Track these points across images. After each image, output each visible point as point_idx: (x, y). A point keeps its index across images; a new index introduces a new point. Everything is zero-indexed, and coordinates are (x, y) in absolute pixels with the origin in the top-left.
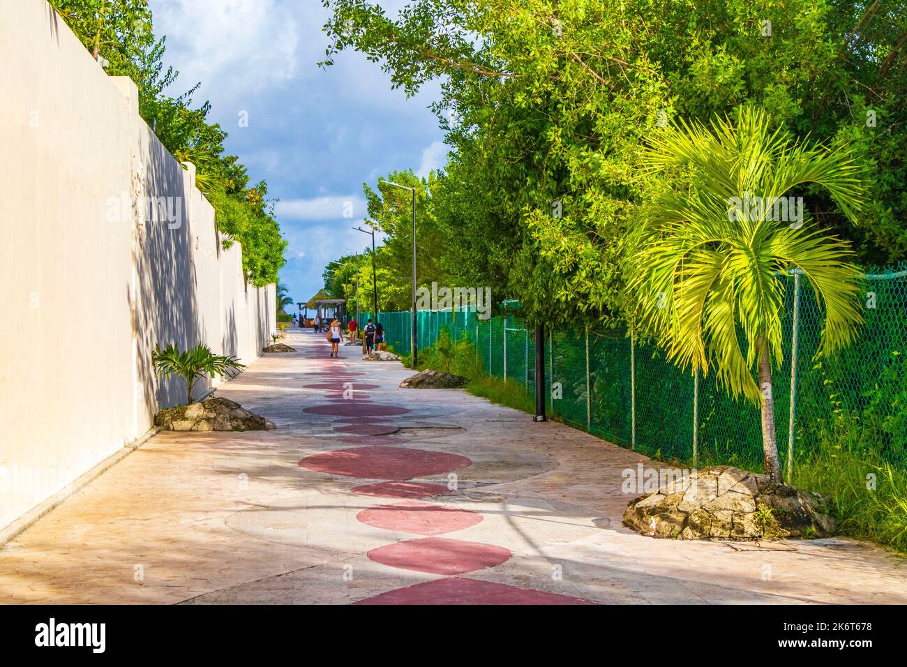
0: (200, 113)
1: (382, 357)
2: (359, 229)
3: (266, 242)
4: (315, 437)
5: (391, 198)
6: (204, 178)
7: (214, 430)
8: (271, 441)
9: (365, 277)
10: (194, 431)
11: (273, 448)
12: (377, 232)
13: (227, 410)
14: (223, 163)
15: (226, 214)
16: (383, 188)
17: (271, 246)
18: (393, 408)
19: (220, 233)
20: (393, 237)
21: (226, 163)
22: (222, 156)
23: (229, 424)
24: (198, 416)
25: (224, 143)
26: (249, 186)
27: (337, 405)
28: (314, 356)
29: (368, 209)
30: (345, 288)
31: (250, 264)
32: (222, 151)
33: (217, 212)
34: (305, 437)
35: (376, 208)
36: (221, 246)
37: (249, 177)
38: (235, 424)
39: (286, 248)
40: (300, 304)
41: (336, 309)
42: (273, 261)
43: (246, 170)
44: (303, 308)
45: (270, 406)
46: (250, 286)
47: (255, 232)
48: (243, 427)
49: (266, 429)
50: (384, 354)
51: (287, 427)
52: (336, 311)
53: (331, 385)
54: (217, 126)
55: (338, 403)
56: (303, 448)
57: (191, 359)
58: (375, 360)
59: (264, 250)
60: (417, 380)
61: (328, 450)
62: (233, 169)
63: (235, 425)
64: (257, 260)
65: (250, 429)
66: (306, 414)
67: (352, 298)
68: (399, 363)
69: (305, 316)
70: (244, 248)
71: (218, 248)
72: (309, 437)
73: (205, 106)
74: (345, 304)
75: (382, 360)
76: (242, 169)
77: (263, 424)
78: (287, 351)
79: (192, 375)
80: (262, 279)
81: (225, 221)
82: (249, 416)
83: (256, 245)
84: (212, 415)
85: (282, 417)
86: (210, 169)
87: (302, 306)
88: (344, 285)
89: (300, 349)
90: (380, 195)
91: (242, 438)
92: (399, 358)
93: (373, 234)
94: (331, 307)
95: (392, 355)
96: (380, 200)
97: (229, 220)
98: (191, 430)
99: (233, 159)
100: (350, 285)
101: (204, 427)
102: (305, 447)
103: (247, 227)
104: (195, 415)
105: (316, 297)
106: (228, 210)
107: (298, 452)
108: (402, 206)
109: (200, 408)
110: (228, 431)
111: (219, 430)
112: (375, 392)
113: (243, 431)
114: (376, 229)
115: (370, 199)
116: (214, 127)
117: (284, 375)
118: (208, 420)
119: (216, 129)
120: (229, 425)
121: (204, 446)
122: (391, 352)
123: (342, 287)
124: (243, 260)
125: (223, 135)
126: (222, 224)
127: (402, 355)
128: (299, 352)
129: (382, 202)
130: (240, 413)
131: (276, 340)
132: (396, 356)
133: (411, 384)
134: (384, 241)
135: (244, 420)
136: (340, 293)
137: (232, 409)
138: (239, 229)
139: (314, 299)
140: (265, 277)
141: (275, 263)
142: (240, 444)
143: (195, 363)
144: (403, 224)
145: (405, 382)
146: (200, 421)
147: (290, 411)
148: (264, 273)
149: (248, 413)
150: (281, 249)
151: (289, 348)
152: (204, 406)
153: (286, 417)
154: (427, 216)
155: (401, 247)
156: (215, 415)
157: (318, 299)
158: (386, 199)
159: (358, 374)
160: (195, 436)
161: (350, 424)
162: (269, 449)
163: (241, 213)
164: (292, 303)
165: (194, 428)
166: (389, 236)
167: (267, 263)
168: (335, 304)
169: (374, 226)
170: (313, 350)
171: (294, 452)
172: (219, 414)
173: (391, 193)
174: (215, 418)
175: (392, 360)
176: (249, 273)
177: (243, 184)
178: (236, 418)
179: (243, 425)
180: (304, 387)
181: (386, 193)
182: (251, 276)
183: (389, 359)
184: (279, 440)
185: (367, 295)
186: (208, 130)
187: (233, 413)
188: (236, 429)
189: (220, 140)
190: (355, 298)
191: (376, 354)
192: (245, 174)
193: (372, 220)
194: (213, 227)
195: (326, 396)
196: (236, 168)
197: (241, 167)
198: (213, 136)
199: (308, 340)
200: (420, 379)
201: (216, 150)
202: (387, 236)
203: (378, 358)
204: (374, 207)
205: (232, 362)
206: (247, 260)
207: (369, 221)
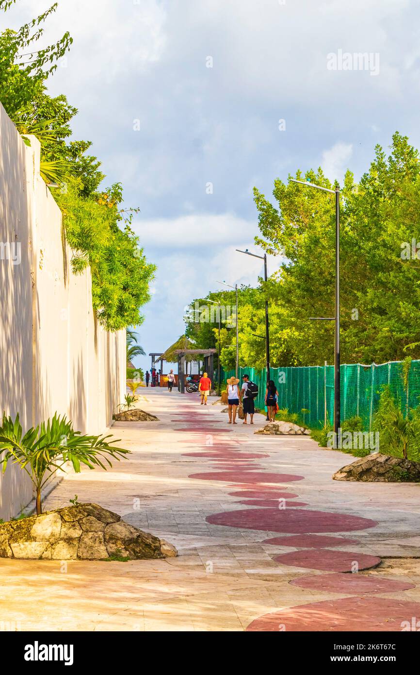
0: (56, 50)
1: (281, 429)
2: (247, 252)
3: (125, 266)
4: (248, 575)
5: (292, 209)
6: (49, 166)
7: (79, 558)
8: (178, 582)
9: (244, 320)
10: (47, 559)
11: (187, 599)
12: (272, 255)
13: (98, 525)
14: (70, 151)
15: (79, 220)
16: (280, 194)
17: (132, 271)
18: (345, 517)
19: (68, 247)
20: (296, 262)
21: (74, 151)
22: (68, 142)
23: (103, 548)
24: (53, 535)
25: (72, 123)
26: (101, 188)
27: (256, 510)
28: (185, 427)
29: (260, 225)
30: (217, 334)
31: (103, 297)
32: (68, 134)
33: (65, 218)
34: (233, 575)
35: (271, 223)
36: (70, 267)
37: (102, 174)
38: (112, 547)
39: (154, 274)
40: (153, 355)
41: (201, 363)
42: (134, 292)
43: (99, 164)
44: (158, 361)
45: (153, 510)
46: (101, 329)
47: (111, 251)
48: (125, 554)
49: (162, 556)
50: (285, 426)
51: (194, 553)
52: (201, 365)
53: (230, 474)
54: (63, 98)
55: (255, 507)
56: (236, 598)
57: (41, 439)
58: (272, 434)
59: (122, 277)
60: (360, 470)
61: (283, 604)
62: (81, 163)
63: (113, 550)
64: (113, 291)
65: (138, 558)
66: (213, 526)
67: (227, 348)
68: (308, 439)
69: (161, 371)
70: (95, 275)
71: (65, 270)
72: (239, 575)
73: (62, 41)
74: (216, 356)
75: (282, 434)
76: (93, 164)
77: (158, 548)
78: (146, 420)
79: (42, 466)
80: (119, 318)
81: (78, 230)
82: (135, 535)
83: (111, 271)
84: (76, 533)
85: (179, 532)
86: (53, 156)
87: (157, 358)
88: (215, 330)
89: (163, 417)
90: (276, 204)
91: (127, 574)
92: (306, 432)
93: (265, 259)
94: (195, 360)
95: (296, 428)
96: (276, 211)
97: (83, 229)
98: (41, 558)
99: (83, 146)
100: (223, 330)
101: (63, 551)
102: (242, 598)
103: (109, 240)
104: (48, 533)
105: (175, 346)
106: (81, 214)
107: (234, 609)
108: (307, 220)
109: (56, 522)
110: (101, 560)
111: (87, 559)
112: (300, 486)
113: (125, 560)
114: (271, 251)
115: (263, 210)
116: (58, 99)
117: (154, 456)
118: (69, 540)
119: (61, 102)
120: (102, 550)
121: (68, 592)
122: (296, 423)
123: (214, 333)
124: (93, 291)
125: (70, 112)
126: (73, 234)
127: (310, 428)
128: (162, 421)
129: (279, 215)
130: (121, 530)
131: (131, 404)
132: (302, 429)
133: (351, 475)
134: (284, 267)
135: (128, 543)
136: (209, 340)
137: (108, 524)
138: (97, 242)
139: (173, 348)
140: (123, 316)
141: (137, 296)
142: (130, 589)
143: (48, 446)
144: (312, 243)
145: (341, 471)
146: (56, 542)
147: (187, 521)
148: (121, 309)
149: (132, 530)
150: (145, 277)
151: (149, 415)
152: (62, 518)
153: (184, 533)
154: (346, 232)
155: (308, 275)
156: (80, 532)
157: (177, 348)
158: (284, 210)
159: (259, 456)
160: (49, 570)
161: (294, 549)
162: (181, 601)
163: (100, 220)
164: (143, 353)
165: (47, 554)
166: (290, 260)
167: (126, 295)
168: (201, 355)
169: (267, 247)
170: (181, 418)
171: (227, 608)
172: (87, 531)
173: (292, 202)
174: (80, 539)
175: (296, 434)
176: (100, 310)
177: (94, 184)
178: (113, 539)
179: (126, 549)
180: (192, 476)
181: (286, 202)
182: (103, 314)
183: (292, 432)
184: (190, 581)
185: (253, 344)
186: (50, 104)
187: (109, 530)
188: (114, 556)
189: (66, 118)
190: (231, 348)
191: (274, 426)
192: (98, 170)
193: (264, 239)
194: (61, 238)
195: (231, 494)
196: (84, 161)
197: (91, 160)
198: (56, 113)
199: (169, 404)
200: (364, 467)
201: (61, 134)
202: (288, 262)
203: (276, 431)
204: (268, 221)
205: (106, 445)
206: (98, 291)
207: (261, 241)
